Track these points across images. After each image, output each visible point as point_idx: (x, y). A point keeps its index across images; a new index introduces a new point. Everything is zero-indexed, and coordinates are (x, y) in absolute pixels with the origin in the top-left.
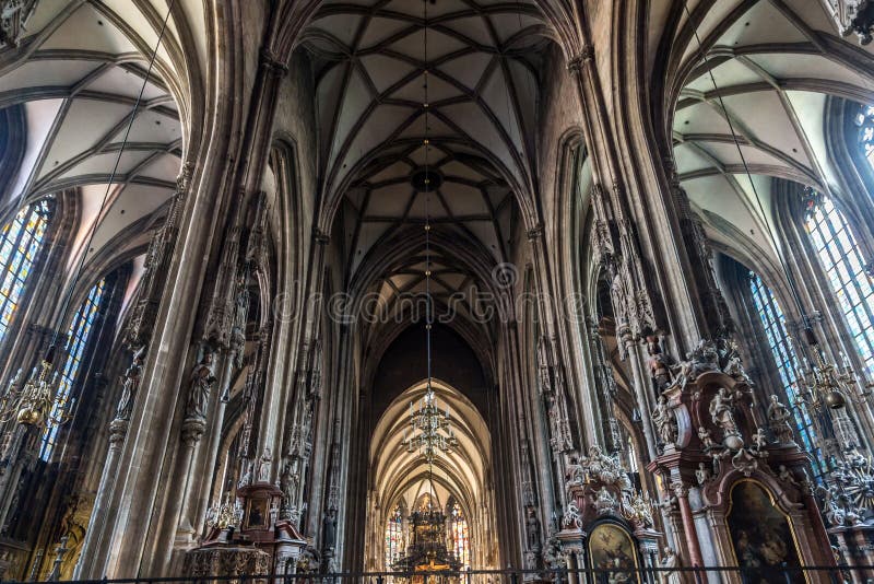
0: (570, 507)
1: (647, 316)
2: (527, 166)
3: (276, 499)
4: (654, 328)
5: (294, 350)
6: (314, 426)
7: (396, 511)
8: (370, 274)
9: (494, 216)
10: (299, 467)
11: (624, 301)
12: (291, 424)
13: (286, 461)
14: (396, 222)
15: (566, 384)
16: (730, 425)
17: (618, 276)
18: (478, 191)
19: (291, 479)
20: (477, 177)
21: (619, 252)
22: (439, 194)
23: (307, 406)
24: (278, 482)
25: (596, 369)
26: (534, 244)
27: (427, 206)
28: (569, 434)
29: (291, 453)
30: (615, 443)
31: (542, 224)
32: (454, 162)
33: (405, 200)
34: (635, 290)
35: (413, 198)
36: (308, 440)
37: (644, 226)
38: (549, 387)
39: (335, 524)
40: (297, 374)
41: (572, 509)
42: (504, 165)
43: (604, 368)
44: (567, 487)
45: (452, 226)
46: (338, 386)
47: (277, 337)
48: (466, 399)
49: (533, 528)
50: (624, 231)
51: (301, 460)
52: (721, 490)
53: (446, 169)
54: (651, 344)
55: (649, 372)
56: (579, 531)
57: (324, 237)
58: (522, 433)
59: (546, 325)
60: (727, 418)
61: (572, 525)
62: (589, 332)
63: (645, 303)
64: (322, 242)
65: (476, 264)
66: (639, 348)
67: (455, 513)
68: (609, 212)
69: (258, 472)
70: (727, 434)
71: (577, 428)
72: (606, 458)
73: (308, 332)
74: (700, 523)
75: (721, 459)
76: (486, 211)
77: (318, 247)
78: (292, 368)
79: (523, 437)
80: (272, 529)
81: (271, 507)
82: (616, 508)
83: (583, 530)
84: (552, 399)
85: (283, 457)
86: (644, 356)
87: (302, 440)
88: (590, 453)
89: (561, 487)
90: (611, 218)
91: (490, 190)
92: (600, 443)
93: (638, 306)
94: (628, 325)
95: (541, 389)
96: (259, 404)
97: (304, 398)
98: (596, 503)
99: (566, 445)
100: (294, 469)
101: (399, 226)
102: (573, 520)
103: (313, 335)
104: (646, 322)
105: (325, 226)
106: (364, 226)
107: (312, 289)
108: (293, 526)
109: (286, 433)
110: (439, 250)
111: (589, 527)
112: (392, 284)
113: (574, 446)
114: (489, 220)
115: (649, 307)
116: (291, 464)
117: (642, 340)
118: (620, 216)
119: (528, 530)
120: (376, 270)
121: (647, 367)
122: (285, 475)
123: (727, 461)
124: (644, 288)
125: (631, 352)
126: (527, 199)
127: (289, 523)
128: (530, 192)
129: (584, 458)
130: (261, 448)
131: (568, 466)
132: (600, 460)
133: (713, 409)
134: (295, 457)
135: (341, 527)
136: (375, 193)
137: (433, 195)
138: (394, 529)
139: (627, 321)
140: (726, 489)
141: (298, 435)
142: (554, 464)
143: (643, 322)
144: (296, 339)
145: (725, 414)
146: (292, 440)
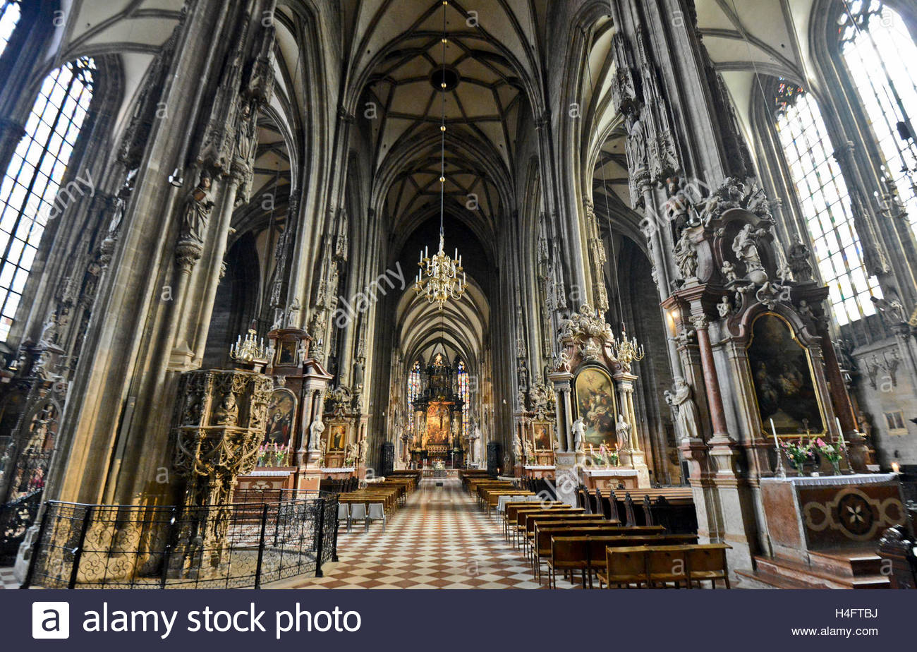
0: (560, 354)
2: (537, 58)
3: (304, 341)
5: (321, 216)
7: (416, 365)
8: (394, 166)
9: (502, 117)
10: (326, 317)
11: (643, 147)
12: (318, 279)
13: (314, 311)
14: (418, 119)
15: (563, 253)
16: (755, 259)
17: (637, 123)
18: (490, 92)
19: (319, 326)
20: (491, 77)
22: (456, 95)
24: (306, 328)
26: (540, 131)
27: (445, 107)
28: (564, 295)
29: (318, 304)
31: (548, 112)
32: (471, 58)
33: (426, 98)
35: (432, 98)
36: (335, 293)
38: (547, 255)
39: (363, 368)
40: (324, 237)
41: (563, 356)
42: (516, 59)
44: (559, 338)
46: (366, 251)
47: (305, 204)
50: (647, 73)
51: (327, 310)
52: (744, 321)
53: (462, 70)
56: (568, 374)
57: (348, 116)
60: (753, 252)
61: (562, 368)
64: (347, 121)
65: (485, 161)
69: (289, 319)
70: (751, 269)
73: (334, 202)
74: (717, 355)
75: (745, 292)
76: (497, 112)
77: (343, 125)
80: (300, 366)
81: (300, 347)
82: (600, 355)
85: (311, 307)
87: (329, 294)
91: (501, 90)
96: (289, 261)
97: (330, 258)
98: (584, 351)
100: (321, 318)
101: (419, 124)
102: (563, 365)
103: (338, 205)
105: (350, 106)
106: (389, 121)
108: (320, 364)
109: (313, 287)
111: (576, 370)
114: (499, 120)
116: (318, 313)
120: (399, 163)
122: (313, 322)
123: (751, 295)
126: (536, 89)
127: (315, 361)
128: (539, 84)
129: (575, 315)
131: (560, 321)
132: (589, 317)
133: (737, 244)
134: (321, 308)
136: (398, 89)
137: (449, 95)
139: (645, 165)
140: (749, 320)
141: (325, 289)
144: (322, 206)
145: (751, 249)
146: (319, 292)
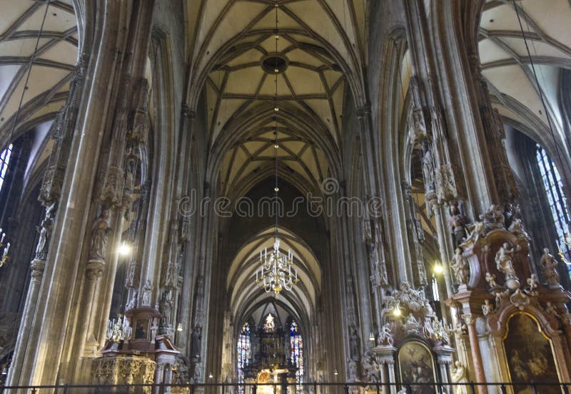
0: (384, 329)
1: (450, 185)
2: (357, 55)
3: (155, 319)
4: (455, 195)
6: (184, 263)
7: (246, 327)
8: (227, 141)
10: (174, 295)
11: (432, 174)
12: (167, 262)
13: (163, 290)
14: (249, 98)
15: (383, 233)
16: (511, 271)
17: (428, 154)
18: (317, 74)
19: (167, 304)
20: (317, 63)
21: (430, 133)
23: (178, 248)
25: (408, 222)
26: (362, 120)
28: (386, 273)
29: (166, 284)
30: (421, 280)
31: (369, 104)
32: (298, 49)
33: (257, 81)
34: (441, 164)
35: (263, 79)
36: (180, 274)
37: (451, 112)
38: (370, 235)
39: (200, 338)
40: (171, 222)
41: (386, 330)
43: (415, 221)
44: (382, 314)
45: (294, 102)
48: (303, 241)
49: (355, 343)
50: (435, 116)
51: (174, 289)
52: (500, 320)
53: (291, 57)
54: (452, 207)
55: (450, 228)
56: (390, 347)
57: (191, 112)
58: (348, 269)
59: (369, 187)
60: (508, 266)
61: (385, 343)
62: (403, 193)
63: (449, 175)
64: (189, 117)
66: (443, 210)
67: (292, 329)
68: (424, 100)
69: (141, 299)
70: (508, 277)
71: (391, 268)
72: (414, 291)
73: (179, 189)
74: (483, 344)
75: (502, 297)
76: (323, 91)
77: (186, 120)
78: (167, 218)
79: (348, 273)
80: (153, 342)
81: (152, 325)
82: (420, 330)
83: (394, 345)
84: (372, 245)
85: (160, 287)
86: (447, 216)
87: (175, 274)
88: (402, 287)
89: (378, 313)
90: (425, 104)
91: (326, 73)
92: (409, 280)
93: (443, 177)
94: (435, 192)
95: (364, 237)
97: (176, 241)
98: (405, 326)
99: (382, 281)
100: (169, 296)
101: (251, 102)
102: (386, 339)
104: (449, 190)
105: (192, 103)
106: (223, 101)
107: (182, 155)
108: (169, 339)
109: (163, 269)
110: (283, 122)
111: (398, 344)
112: (245, 150)
113: (389, 281)
114: (326, 98)
115: (452, 178)
116: (167, 292)
117: (446, 204)
118: (432, 103)
119: (350, 344)
121: (449, 224)
122: (163, 300)
123: (506, 298)
124: (449, 163)
125: (436, 212)
126: (358, 82)
127: (166, 337)
128: (360, 77)
129: (396, 291)
130: (144, 280)
131: (384, 297)
132: (409, 293)
133: (498, 258)
135: (205, 340)
136: (232, 74)
137: (279, 77)
138: (244, 341)
139: (434, 188)
140: (505, 319)
142: (372, 295)
143: (447, 190)
145: (508, 263)
146: (168, 274)
